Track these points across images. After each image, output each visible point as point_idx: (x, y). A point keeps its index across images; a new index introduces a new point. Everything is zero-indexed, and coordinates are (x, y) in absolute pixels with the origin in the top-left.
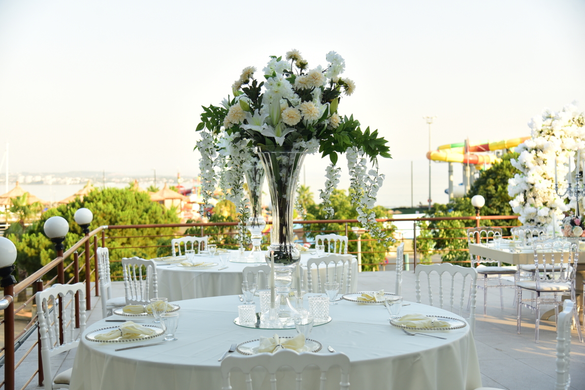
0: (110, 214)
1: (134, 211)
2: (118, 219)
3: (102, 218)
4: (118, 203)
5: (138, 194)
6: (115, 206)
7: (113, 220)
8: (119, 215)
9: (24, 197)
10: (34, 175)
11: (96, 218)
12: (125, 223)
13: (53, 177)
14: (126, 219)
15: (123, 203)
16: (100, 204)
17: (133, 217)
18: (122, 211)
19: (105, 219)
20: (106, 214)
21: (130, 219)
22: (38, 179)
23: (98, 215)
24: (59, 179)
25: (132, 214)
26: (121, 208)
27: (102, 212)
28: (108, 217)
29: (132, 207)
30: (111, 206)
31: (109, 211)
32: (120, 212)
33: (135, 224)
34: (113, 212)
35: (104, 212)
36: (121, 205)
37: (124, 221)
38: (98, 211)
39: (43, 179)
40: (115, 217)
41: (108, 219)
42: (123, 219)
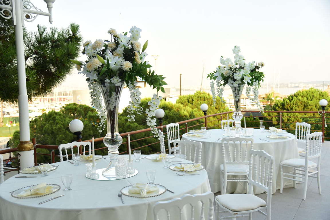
0: (304, 102)
1: (317, 101)
2: (308, 104)
3: (300, 104)
4: (309, 97)
5: (322, 93)
6: (308, 99)
7: (306, 105)
8: (309, 103)
9: (272, 94)
10: (295, 83)
11: (297, 104)
12: (312, 106)
13: (303, 84)
14: (312, 105)
15: (312, 97)
16: (300, 98)
17: (316, 104)
18: (311, 100)
19: (302, 105)
20: (302, 102)
21: (314, 105)
22: (297, 85)
23: (298, 102)
24: (306, 85)
25: (316, 103)
26: (310, 99)
27: (300, 101)
28: (303, 103)
29: (316, 99)
30: (305, 99)
31: (303, 101)
32: (310, 102)
33: (318, 107)
34: (306, 101)
35: (301, 101)
36: (311, 98)
37: (311, 105)
38: (298, 101)
39: (299, 85)
40: (307, 104)
41: (303, 105)
42: (310, 105)
